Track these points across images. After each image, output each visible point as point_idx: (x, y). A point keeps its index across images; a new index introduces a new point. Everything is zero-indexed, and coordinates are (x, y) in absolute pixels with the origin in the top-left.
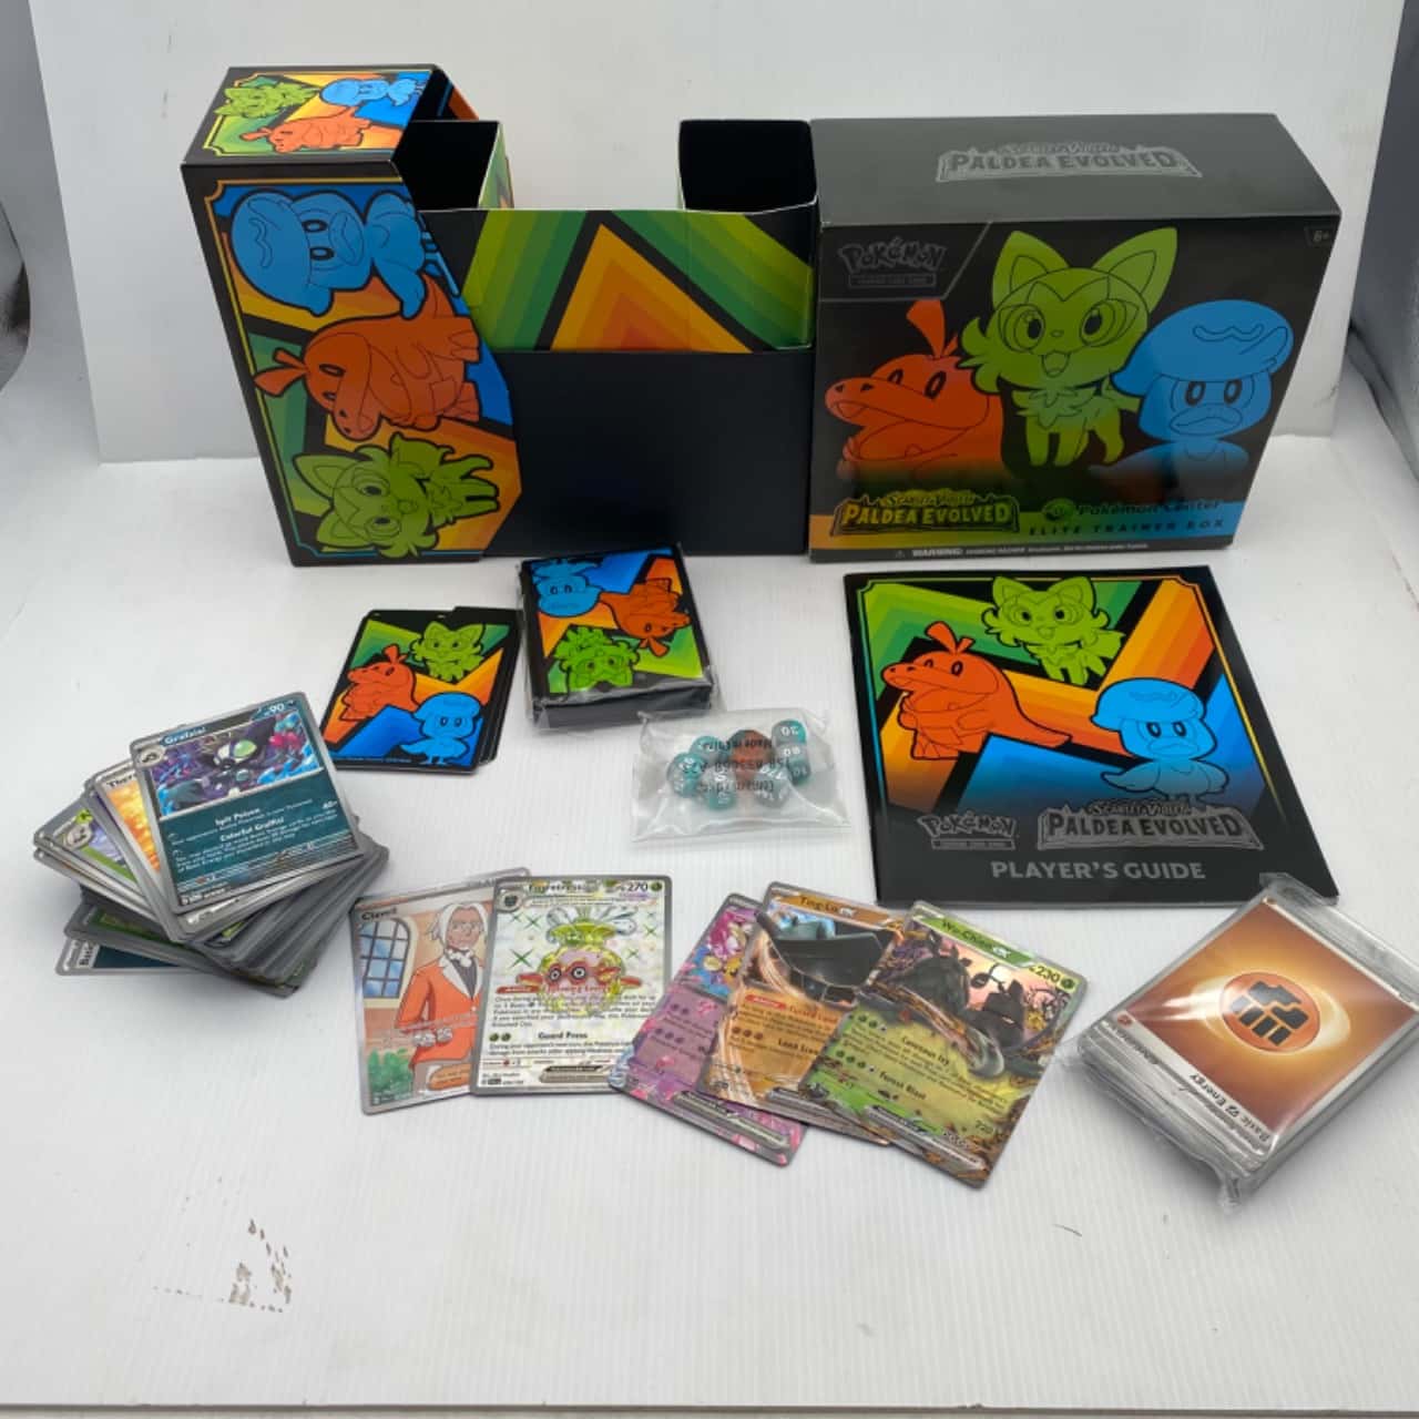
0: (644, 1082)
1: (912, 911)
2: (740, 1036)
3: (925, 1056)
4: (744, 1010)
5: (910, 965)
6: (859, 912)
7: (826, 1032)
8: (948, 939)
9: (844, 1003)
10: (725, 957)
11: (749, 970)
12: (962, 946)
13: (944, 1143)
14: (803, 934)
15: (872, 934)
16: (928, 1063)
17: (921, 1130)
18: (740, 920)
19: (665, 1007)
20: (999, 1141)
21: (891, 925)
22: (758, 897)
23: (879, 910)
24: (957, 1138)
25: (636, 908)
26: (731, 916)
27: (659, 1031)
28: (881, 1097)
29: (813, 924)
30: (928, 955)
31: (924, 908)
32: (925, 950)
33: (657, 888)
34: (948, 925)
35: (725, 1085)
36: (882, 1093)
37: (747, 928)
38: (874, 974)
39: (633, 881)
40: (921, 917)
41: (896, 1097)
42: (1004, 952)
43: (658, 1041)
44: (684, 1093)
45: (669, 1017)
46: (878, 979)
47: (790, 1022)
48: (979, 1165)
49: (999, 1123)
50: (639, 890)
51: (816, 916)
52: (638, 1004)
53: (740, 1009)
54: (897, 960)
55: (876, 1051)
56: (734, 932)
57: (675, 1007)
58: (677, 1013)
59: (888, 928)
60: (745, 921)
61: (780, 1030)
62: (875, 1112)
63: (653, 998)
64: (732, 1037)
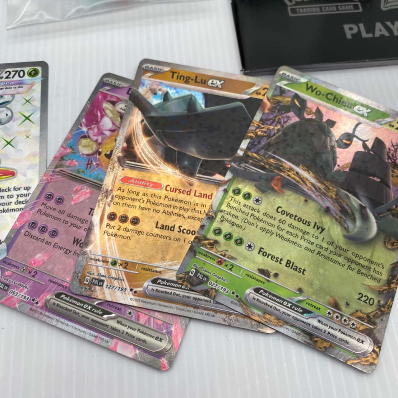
0: (16, 287)
1: (276, 77)
2: (116, 223)
3: (301, 225)
4: (119, 193)
5: (278, 130)
6: (227, 83)
7: (203, 209)
8: (313, 102)
9: (218, 177)
10: (100, 139)
11: (124, 150)
12: (325, 107)
13: (330, 323)
14: (175, 109)
15: (240, 104)
16: (304, 233)
17: (305, 311)
18: (114, 100)
19: (38, 198)
20: (383, 313)
21: (257, 93)
22: (130, 74)
23: (245, 79)
24: (342, 316)
25: (13, 96)
26: (105, 96)
27: (33, 225)
28: (262, 277)
29: (184, 98)
30: (295, 119)
31: (288, 73)
32: (291, 114)
33: (34, 74)
34: (310, 88)
35: (100, 282)
36: (262, 271)
37: (121, 106)
38: (244, 144)
39: (10, 70)
40: (285, 82)
41: (276, 275)
42: (365, 111)
43: (32, 237)
44: (58, 296)
45: (42, 208)
46: (248, 148)
47: (166, 202)
48: (367, 346)
49: (380, 293)
50: (17, 78)
51: (186, 90)
52: (12, 196)
53: (115, 193)
54: (265, 128)
55: (251, 224)
56: (108, 112)
57: (50, 197)
58: (52, 203)
59: (255, 96)
60: (119, 100)
61: (157, 211)
62: (257, 296)
63: (28, 188)
64: (108, 225)
